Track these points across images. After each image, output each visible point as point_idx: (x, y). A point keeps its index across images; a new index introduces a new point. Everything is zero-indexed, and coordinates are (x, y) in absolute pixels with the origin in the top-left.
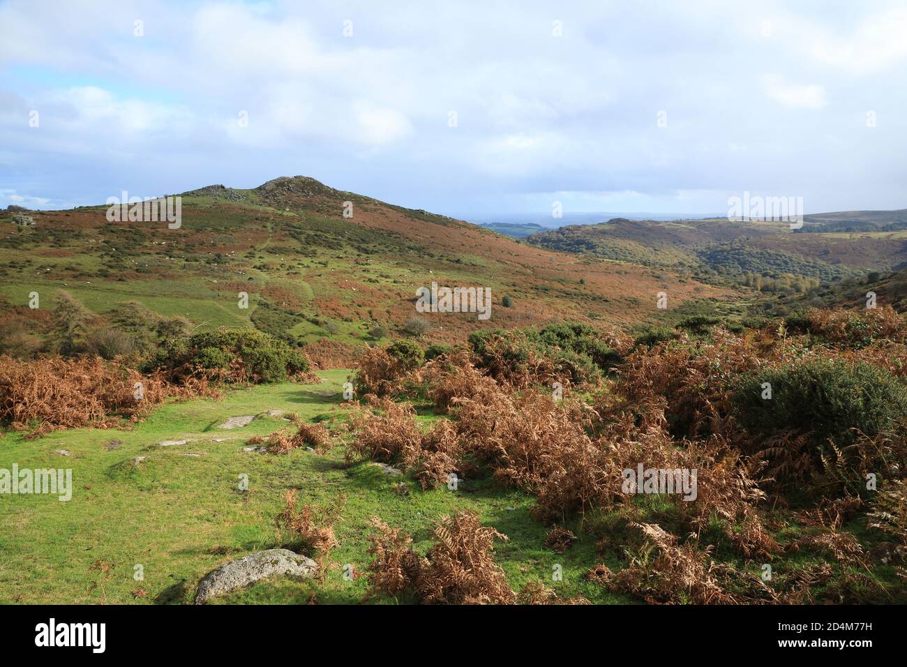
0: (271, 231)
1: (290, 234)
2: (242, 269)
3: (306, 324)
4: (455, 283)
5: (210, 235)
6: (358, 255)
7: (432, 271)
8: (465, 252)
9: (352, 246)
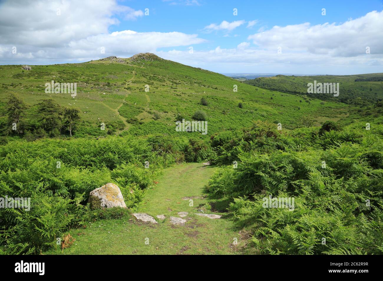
0: (134, 74)
1: (142, 75)
2: (118, 89)
3: (145, 113)
4: (216, 97)
5: (107, 75)
6: (172, 85)
7: (205, 92)
8: (219, 85)
9: (170, 81)
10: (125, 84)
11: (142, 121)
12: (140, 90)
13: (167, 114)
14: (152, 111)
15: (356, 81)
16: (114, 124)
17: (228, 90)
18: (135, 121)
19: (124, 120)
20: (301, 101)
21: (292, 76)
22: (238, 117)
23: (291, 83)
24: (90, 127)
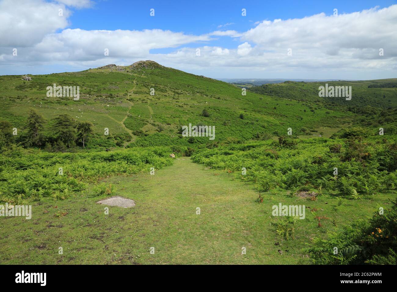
0: (135, 84)
1: (144, 85)
2: (121, 100)
3: (149, 126)
4: (218, 108)
5: (108, 86)
6: (174, 95)
7: (207, 102)
8: (222, 94)
9: (172, 91)
10: (126, 94)
11: (147, 133)
12: (142, 101)
13: (170, 126)
14: (156, 123)
15: (369, 87)
16: (122, 136)
17: (230, 100)
18: (140, 133)
19: (130, 132)
20: (305, 111)
21: (302, 82)
22: (239, 128)
23: (300, 90)
24: (100, 139)
